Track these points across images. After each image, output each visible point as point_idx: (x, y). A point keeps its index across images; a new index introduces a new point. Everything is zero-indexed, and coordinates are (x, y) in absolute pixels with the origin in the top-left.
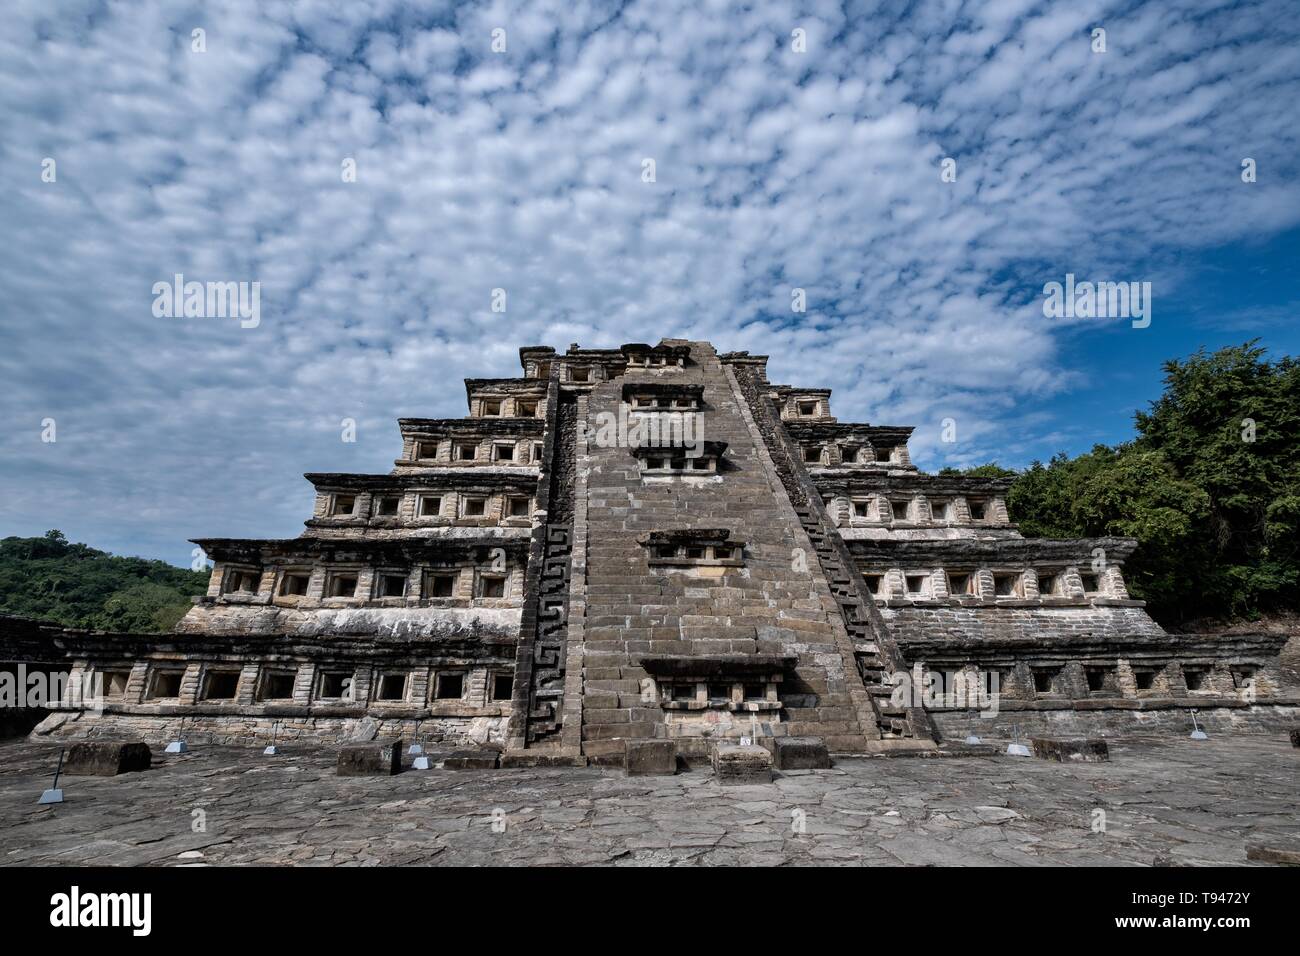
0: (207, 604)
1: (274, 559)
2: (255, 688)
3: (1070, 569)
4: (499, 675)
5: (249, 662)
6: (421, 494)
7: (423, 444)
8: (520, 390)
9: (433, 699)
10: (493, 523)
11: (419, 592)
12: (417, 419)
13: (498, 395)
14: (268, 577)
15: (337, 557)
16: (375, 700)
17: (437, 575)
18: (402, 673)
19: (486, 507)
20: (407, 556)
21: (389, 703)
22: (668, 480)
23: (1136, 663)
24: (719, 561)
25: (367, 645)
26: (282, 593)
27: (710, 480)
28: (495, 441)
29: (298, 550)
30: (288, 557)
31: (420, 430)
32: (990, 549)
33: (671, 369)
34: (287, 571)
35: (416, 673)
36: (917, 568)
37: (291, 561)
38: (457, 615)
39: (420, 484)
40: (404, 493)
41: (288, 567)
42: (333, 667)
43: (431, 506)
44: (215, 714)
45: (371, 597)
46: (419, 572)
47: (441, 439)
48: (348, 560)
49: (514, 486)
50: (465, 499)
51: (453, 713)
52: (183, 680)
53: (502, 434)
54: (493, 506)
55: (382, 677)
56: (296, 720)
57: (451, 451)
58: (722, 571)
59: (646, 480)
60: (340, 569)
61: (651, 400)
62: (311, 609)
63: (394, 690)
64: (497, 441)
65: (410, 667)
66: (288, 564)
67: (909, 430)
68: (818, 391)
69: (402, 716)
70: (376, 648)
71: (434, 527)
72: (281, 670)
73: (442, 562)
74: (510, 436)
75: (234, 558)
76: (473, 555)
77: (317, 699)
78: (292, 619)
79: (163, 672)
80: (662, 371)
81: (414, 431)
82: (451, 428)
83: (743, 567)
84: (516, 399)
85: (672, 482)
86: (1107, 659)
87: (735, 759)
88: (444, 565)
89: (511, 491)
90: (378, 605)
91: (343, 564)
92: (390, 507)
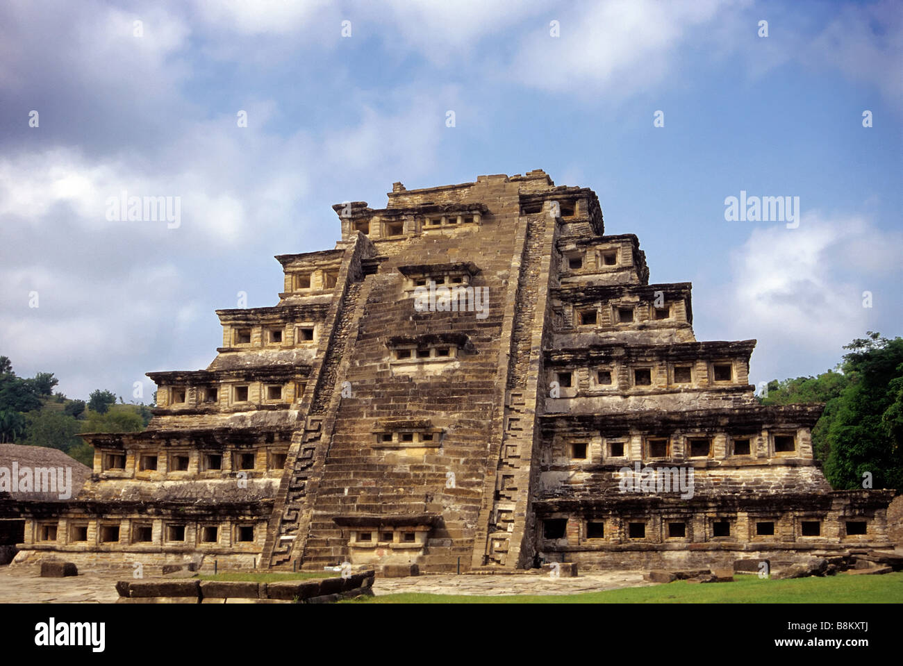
0: (94, 479)
1: (132, 445)
2: (129, 535)
5: (124, 519)
6: (233, 384)
7: (239, 330)
8: (326, 262)
9: (235, 541)
10: (288, 406)
11: (230, 467)
13: (307, 268)
14: (130, 458)
15: (173, 443)
16: (200, 542)
17: (242, 453)
18: (215, 526)
19: (282, 392)
20: (219, 441)
21: (209, 544)
22: (413, 369)
24: (422, 443)
25: (190, 508)
26: (142, 469)
27: (449, 366)
28: (297, 324)
29: (146, 439)
30: (141, 444)
31: (234, 319)
33: (466, 228)
34: (141, 453)
35: (223, 525)
38: (255, 484)
39: (230, 376)
40: (220, 384)
43: (242, 393)
44: (108, 551)
45: (199, 472)
46: (229, 453)
47: (253, 325)
48: (180, 444)
49: (300, 373)
50: (266, 388)
51: (247, 551)
52: (88, 530)
53: (302, 318)
54: (288, 392)
55: (203, 528)
56: (155, 555)
57: (262, 336)
58: (424, 451)
59: (395, 370)
60: (176, 451)
61: (425, 278)
62: (160, 480)
63: (212, 536)
64: (299, 324)
65: (221, 522)
66: (142, 448)
69: (218, 552)
70: (196, 510)
71: (244, 411)
72: (143, 524)
73: (243, 444)
75: (106, 445)
76: (263, 439)
77: (166, 542)
78: (148, 488)
79: (76, 526)
80: (457, 230)
81: (230, 320)
82: (260, 316)
83: (440, 447)
84: (323, 271)
85: (416, 370)
88: (244, 446)
89: (300, 379)
90: (203, 478)
91: (178, 448)
92: (212, 394)
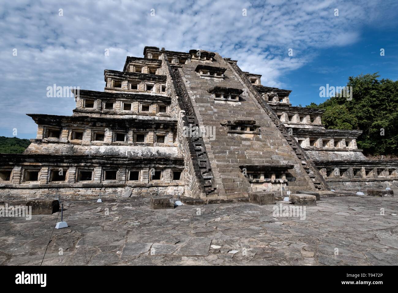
0: (38, 142)
1: (67, 124)
2: (75, 177)
3: (343, 140)
4: (175, 171)
5: (72, 166)
6: (123, 101)
7: (115, 81)
8: (150, 63)
9: (151, 180)
10: (154, 115)
11: (132, 140)
12: (113, 71)
13: (141, 65)
14: (64, 132)
15: (97, 125)
16: (128, 181)
17: (138, 134)
18: (138, 170)
19: (150, 108)
20: (127, 126)
21: (133, 181)
22: (223, 102)
23: (366, 168)
24: (252, 132)
25: (125, 159)
26: (72, 139)
27: (237, 103)
28: (146, 83)
29: (79, 121)
30: (74, 124)
31: (115, 75)
32: (324, 132)
33: (208, 61)
34: (73, 130)
35: (144, 170)
36: (302, 137)
37: (75, 125)
38: (150, 149)
39: (123, 97)
40: (116, 100)
41: (74, 128)
42: (109, 168)
43: (127, 107)
44: (59, 187)
45: (112, 141)
46: (132, 132)
47: (123, 80)
48: (102, 126)
49: (161, 100)
50: (141, 105)
51: (161, 185)
52: (39, 174)
53: (149, 80)
54: (153, 108)
55: (130, 172)
56: (97, 189)
57: (128, 85)
58: (253, 135)
59: (216, 102)
60: (97, 130)
61: (207, 72)
62: (88, 145)
63: (134, 176)
64: (147, 83)
65: (142, 168)
66: (74, 127)
67: (290, 91)
68: (257, 75)
69: (141, 186)
70: (128, 161)
71: (130, 115)
72: (86, 169)
73: (141, 129)
74: (152, 81)
75: (49, 123)
76: (154, 126)
77: (103, 181)
78: (80, 149)
79: (28, 171)
80: (205, 62)
81: (112, 76)
82: (128, 76)
83: (259, 134)
84: (148, 67)
85: (224, 103)
86: (359, 167)
87: (305, 198)
88: (142, 130)
89: (160, 103)
90: (117, 144)
91: (99, 128)
92: (109, 106)
